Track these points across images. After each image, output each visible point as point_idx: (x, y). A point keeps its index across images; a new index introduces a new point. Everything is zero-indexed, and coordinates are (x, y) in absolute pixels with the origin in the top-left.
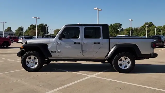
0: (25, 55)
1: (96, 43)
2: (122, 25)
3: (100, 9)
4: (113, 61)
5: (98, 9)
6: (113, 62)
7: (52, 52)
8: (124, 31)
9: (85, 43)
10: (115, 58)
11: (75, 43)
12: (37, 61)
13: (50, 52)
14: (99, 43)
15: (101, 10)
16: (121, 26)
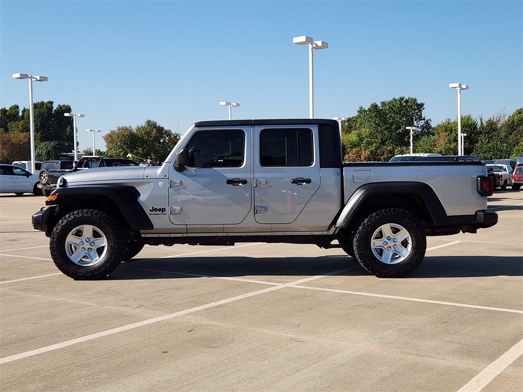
0: (62, 222)
1: (297, 182)
2: (422, 105)
3: (319, 43)
4: (355, 239)
5: (309, 40)
6: (355, 244)
7: (154, 212)
8: (433, 134)
9: (263, 181)
10: (361, 228)
11: (230, 182)
12: (104, 242)
13: (148, 212)
14: (308, 181)
15: (325, 45)
16: (420, 111)
